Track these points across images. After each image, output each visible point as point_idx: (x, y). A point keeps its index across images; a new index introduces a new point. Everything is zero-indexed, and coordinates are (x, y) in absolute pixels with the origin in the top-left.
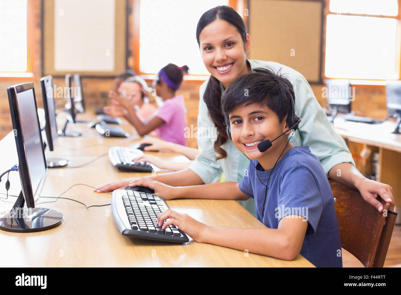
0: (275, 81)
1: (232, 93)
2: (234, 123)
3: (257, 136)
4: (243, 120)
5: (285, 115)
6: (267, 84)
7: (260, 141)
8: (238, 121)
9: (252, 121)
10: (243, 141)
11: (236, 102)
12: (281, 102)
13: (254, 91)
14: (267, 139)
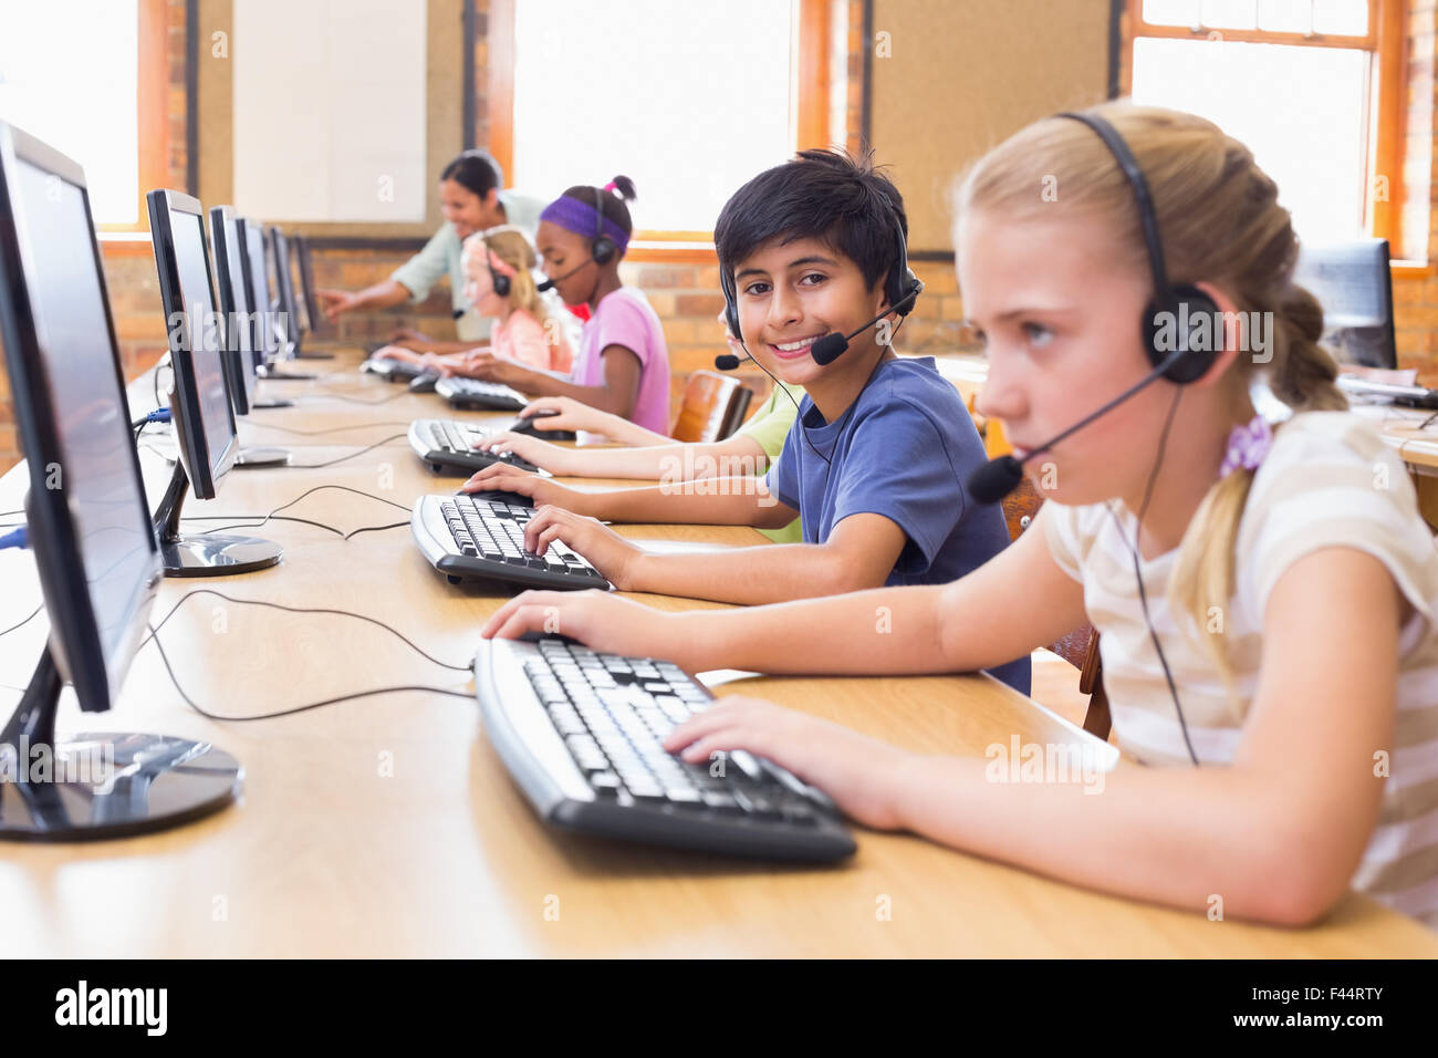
0: (858, 183)
1: (744, 212)
2: (747, 290)
3: (809, 325)
4: (772, 283)
5: (880, 272)
6: (837, 190)
7: (815, 339)
8: (757, 286)
9: (795, 284)
10: (771, 335)
11: (756, 236)
12: (871, 238)
13: (802, 206)
14: (833, 332)
